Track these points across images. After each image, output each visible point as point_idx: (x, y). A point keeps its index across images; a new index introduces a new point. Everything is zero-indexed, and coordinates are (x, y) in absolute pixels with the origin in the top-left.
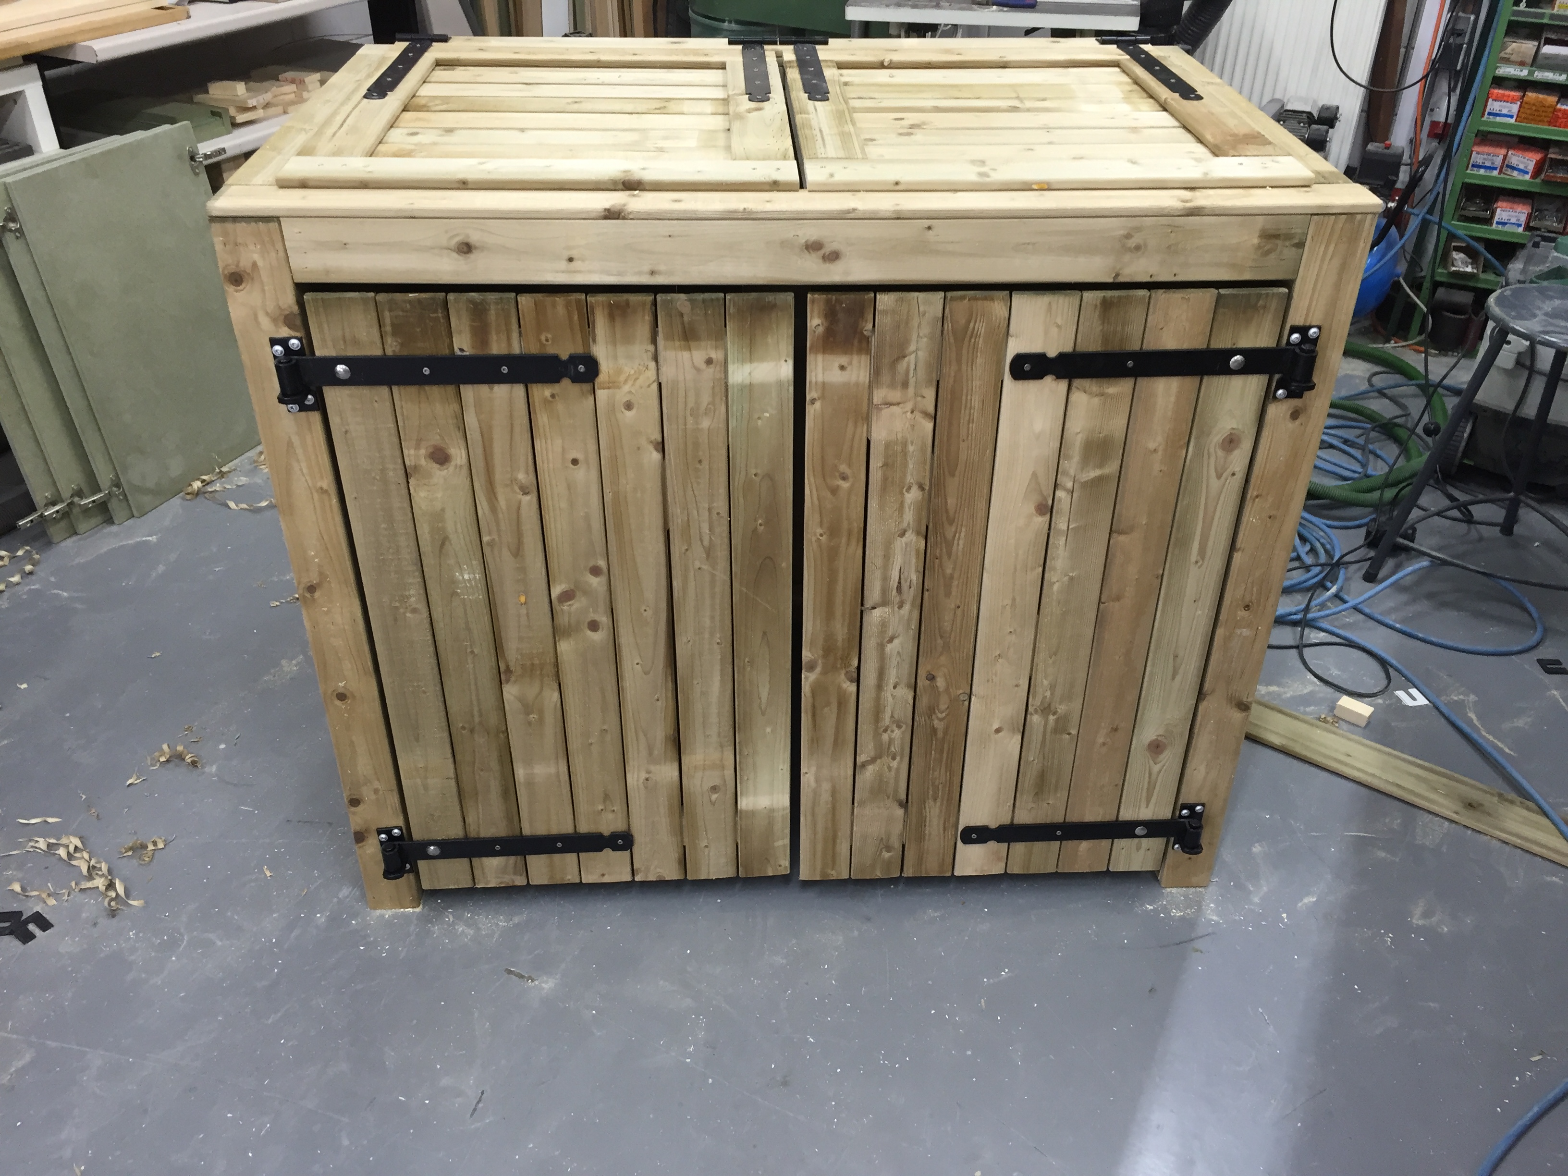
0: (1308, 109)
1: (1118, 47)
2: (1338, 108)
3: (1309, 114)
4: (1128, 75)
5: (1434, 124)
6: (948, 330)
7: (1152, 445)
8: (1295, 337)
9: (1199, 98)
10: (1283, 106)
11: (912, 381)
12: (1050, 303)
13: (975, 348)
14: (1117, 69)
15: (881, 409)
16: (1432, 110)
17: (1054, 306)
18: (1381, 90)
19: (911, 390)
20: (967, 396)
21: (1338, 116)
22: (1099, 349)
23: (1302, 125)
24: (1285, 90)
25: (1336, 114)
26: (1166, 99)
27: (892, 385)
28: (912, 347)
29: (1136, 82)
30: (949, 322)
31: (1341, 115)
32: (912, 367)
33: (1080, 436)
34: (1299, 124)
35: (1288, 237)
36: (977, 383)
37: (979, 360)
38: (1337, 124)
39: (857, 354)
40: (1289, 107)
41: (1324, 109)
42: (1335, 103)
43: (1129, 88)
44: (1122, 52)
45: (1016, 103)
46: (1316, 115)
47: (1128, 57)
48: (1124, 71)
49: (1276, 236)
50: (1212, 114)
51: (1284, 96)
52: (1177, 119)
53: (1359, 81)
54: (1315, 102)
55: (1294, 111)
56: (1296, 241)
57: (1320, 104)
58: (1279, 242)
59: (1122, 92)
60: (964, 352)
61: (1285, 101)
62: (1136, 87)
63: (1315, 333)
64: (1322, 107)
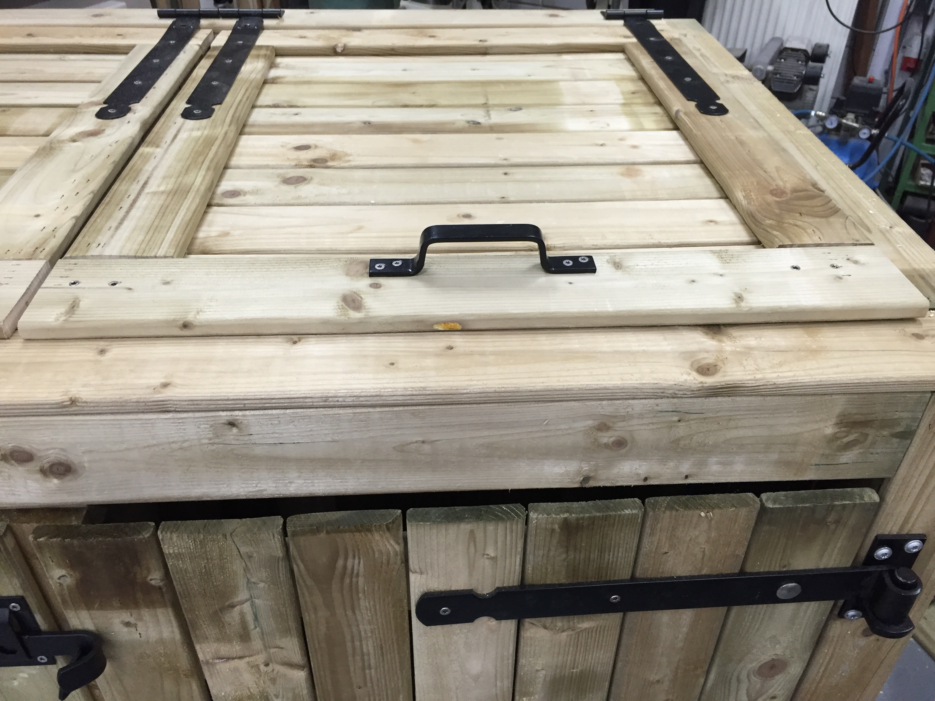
0: (803, 47)
1: (625, 25)
2: (828, 46)
3: (805, 51)
4: (633, 65)
5: (906, 60)
6: (299, 571)
7: (653, 677)
8: (884, 552)
9: (722, 110)
10: (782, 44)
11: (255, 633)
12: (472, 532)
13: (353, 589)
14: (620, 56)
15: (213, 665)
16: (904, 47)
17: (479, 535)
18: (863, 31)
19: (257, 643)
20: (353, 642)
21: (829, 52)
22: (563, 581)
23: (800, 62)
24: (784, 28)
25: (827, 52)
26: (678, 112)
27: (224, 638)
28: (243, 595)
29: (643, 78)
30: (299, 562)
31: (831, 52)
32: (250, 618)
33: (542, 674)
34: (798, 61)
35: (885, 424)
36: (365, 628)
37: (364, 603)
38: (828, 60)
39: (148, 607)
40: (788, 45)
41: (818, 46)
42: (825, 42)
43: (631, 87)
44: (628, 33)
45: (479, 116)
46: (810, 51)
47: (634, 40)
48: (629, 60)
49: (866, 423)
50: (742, 143)
51: (783, 34)
52: (692, 147)
53: (846, 23)
54: (810, 41)
55: (793, 50)
56: (899, 429)
57: (814, 43)
58: (871, 432)
59: (623, 93)
60: (336, 595)
61: (785, 38)
62: (641, 86)
63: (915, 547)
64: (816, 45)
